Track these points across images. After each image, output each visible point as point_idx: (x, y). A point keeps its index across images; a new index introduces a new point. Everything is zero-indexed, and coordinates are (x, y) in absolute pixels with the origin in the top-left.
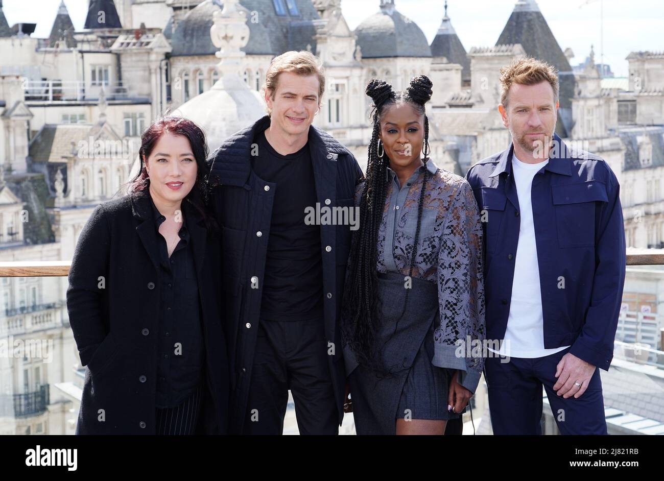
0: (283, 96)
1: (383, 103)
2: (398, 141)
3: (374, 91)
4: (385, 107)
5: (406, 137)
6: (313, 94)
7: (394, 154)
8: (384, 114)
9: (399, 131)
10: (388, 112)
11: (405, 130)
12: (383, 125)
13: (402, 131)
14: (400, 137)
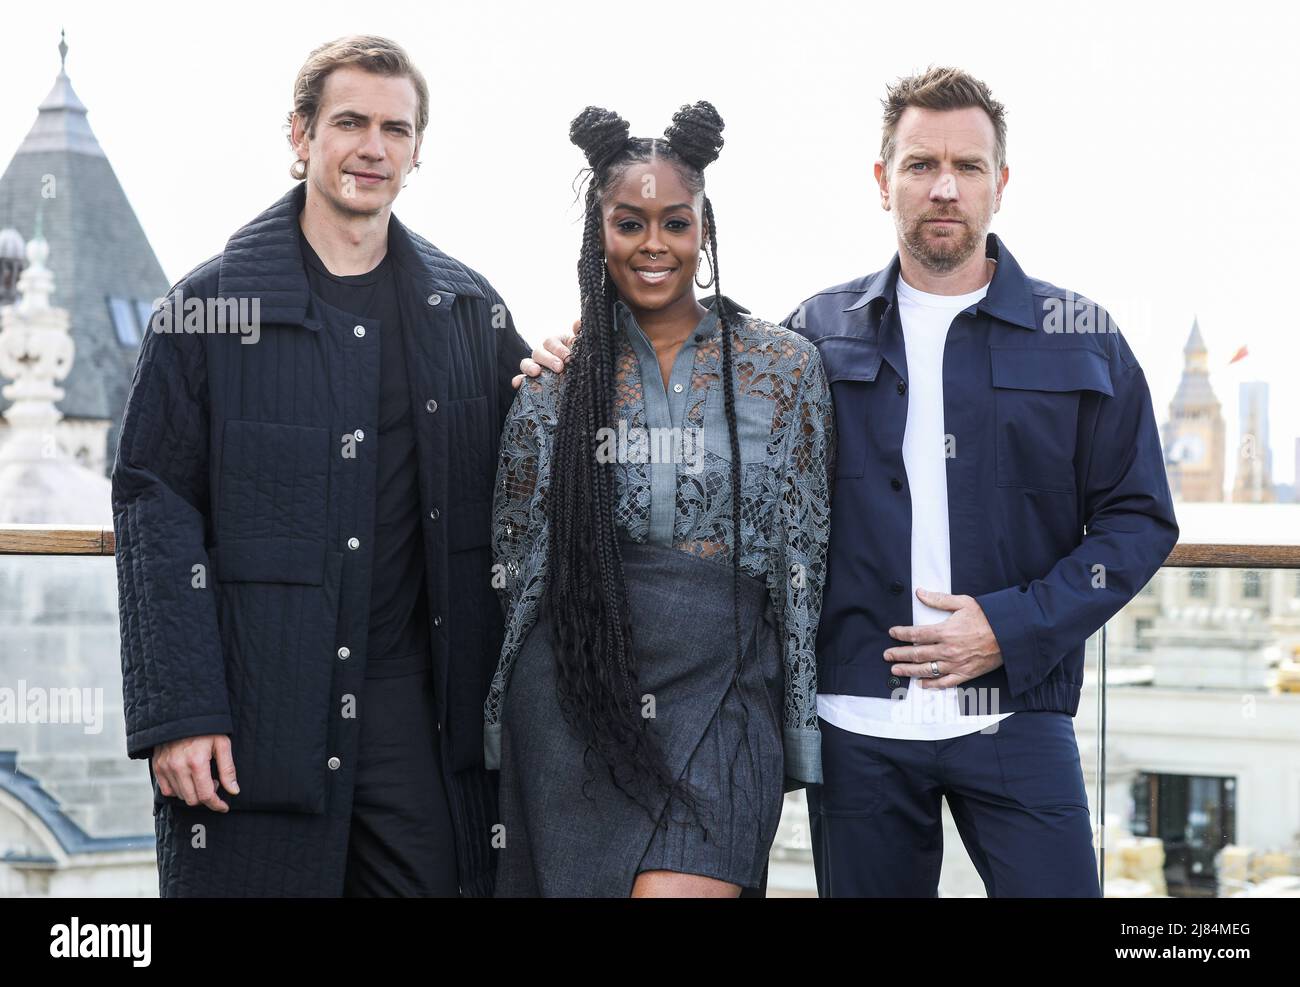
0: (336, 121)
1: (611, 162)
2: (642, 248)
3: (591, 132)
4: (615, 170)
5: (660, 240)
6: (404, 119)
7: (631, 277)
8: (613, 184)
9: (645, 226)
10: (620, 182)
11: (659, 224)
12: (609, 212)
13: (654, 225)
14: (648, 237)
